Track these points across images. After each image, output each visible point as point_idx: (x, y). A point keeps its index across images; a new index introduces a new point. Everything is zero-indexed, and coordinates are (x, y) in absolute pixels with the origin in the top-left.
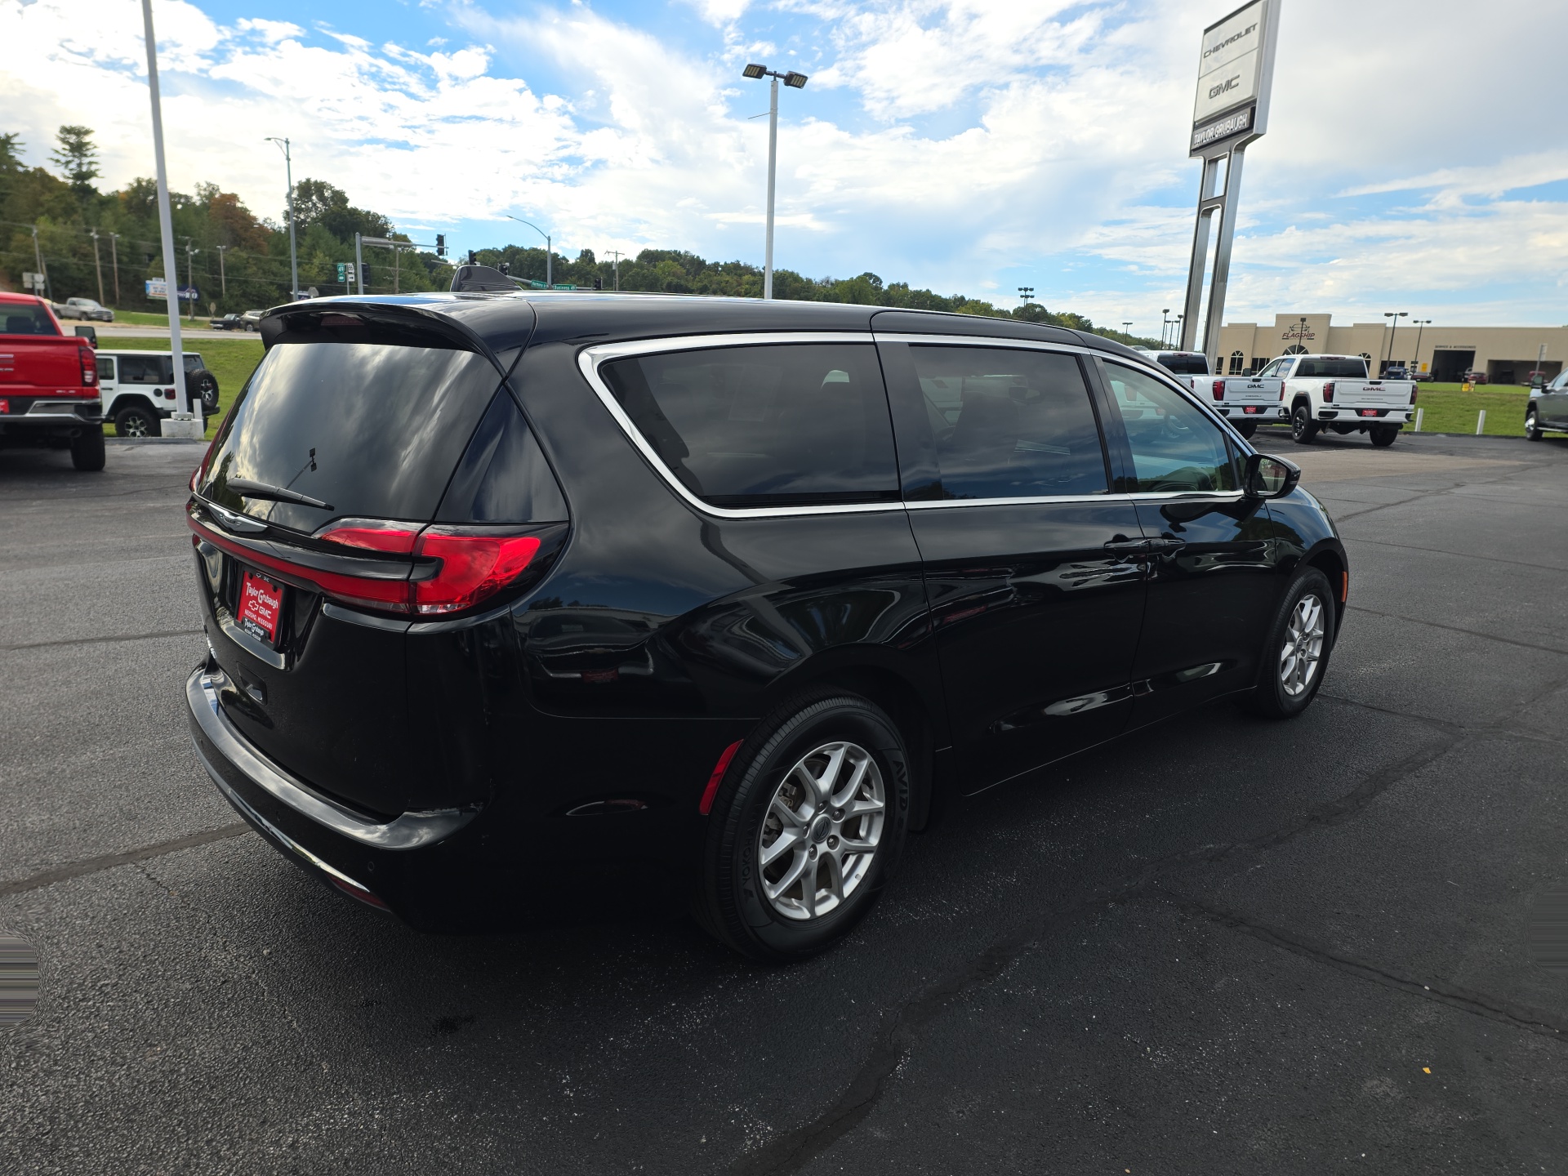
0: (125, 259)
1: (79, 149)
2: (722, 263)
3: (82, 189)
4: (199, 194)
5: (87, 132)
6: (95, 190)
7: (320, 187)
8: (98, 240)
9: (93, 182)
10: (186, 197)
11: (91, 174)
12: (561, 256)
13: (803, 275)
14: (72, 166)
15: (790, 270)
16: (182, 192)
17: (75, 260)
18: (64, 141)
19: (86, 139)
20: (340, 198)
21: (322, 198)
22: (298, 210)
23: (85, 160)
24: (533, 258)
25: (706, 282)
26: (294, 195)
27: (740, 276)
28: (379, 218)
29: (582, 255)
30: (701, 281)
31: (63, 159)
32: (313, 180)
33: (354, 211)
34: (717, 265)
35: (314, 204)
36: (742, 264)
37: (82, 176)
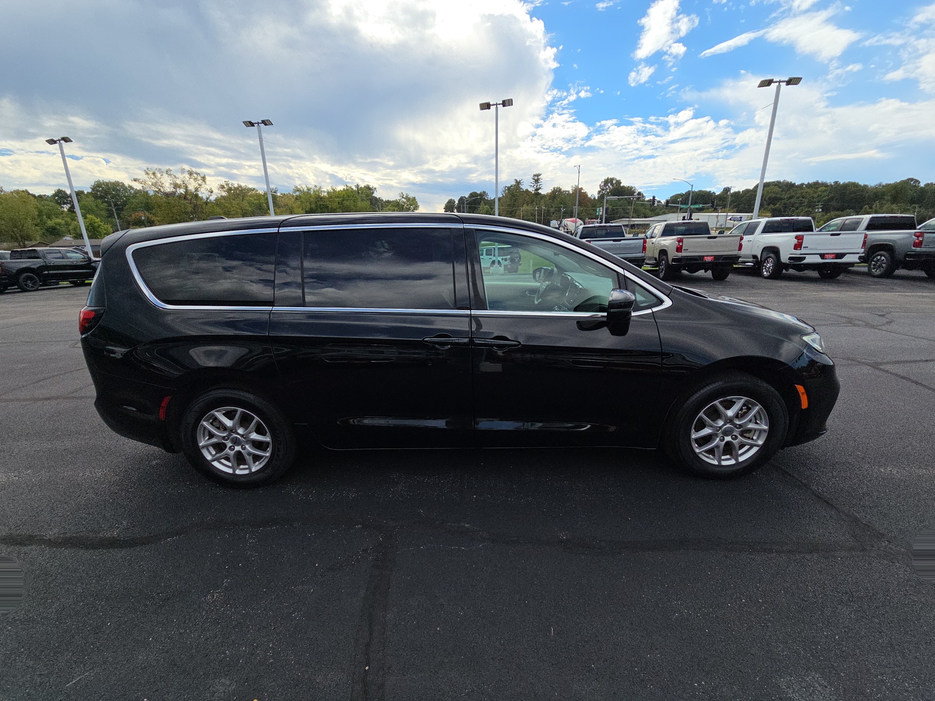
0: (545, 215)
1: (537, 181)
2: (806, 183)
3: (537, 194)
4: (572, 189)
5: (540, 175)
6: (541, 194)
7: (612, 180)
8: (538, 210)
9: (540, 191)
10: (568, 191)
11: (540, 188)
12: (712, 192)
13: (862, 183)
14: (535, 187)
15: (853, 182)
16: (567, 190)
17: (532, 217)
18: (533, 179)
19: (540, 177)
20: (619, 182)
21: (612, 184)
22: (603, 190)
23: (539, 184)
24: (698, 195)
25: (793, 194)
26: (602, 184)
27: (817, 188)
28: (632, 188)
29: (724, 190)
30: (790, 193)
31: (533, 185)
32: (609, 178)
33: (623, 187)
34: (803, 184)
35: (609, 187)
36: (820, 182)
37: (537, 190)
